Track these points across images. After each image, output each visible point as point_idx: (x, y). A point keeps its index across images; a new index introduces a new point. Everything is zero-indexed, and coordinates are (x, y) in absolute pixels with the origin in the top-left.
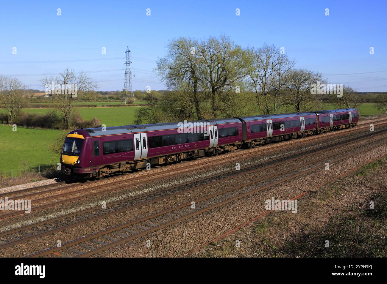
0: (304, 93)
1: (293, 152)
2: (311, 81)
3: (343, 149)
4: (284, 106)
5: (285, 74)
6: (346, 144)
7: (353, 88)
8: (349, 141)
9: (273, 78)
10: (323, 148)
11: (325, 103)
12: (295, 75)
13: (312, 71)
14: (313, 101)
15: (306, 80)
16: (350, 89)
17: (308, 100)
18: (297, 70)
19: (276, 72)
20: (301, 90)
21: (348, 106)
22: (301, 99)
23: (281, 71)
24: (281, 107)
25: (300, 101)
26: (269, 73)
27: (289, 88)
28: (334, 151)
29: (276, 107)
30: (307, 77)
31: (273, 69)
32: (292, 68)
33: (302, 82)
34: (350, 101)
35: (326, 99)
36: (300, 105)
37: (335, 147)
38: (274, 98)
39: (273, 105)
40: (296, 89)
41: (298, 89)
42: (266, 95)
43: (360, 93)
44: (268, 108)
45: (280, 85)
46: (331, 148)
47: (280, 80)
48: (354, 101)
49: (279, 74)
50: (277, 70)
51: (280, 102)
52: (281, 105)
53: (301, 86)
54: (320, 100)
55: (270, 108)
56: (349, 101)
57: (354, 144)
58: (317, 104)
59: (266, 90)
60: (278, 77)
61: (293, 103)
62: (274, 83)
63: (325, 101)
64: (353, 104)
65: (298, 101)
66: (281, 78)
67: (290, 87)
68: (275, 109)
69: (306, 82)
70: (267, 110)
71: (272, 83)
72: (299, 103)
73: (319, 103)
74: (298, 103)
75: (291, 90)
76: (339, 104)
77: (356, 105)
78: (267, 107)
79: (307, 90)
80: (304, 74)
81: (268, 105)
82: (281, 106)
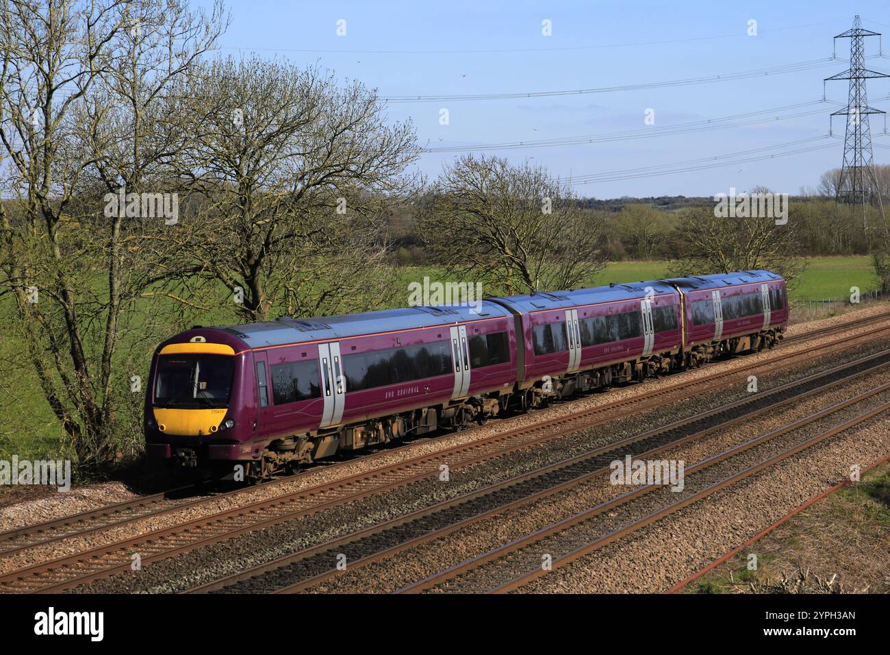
0: (283, 204)
1: (229, 566)
2: (320, 133)
3: (513, 534)
4: (165, 285)
5: (164, 92)
6: (526, 501)
7: (554, 177)
8: (542, 483)
9: (97, 117)
10: (402, 533)
11: (401, 262)
12: (227, 96)
13: (322, 76)
14: (335, 253)
15: (288, 128)
16: (537, 180)
17: (308, 246)
18: (237, 69)
19: (112, 81)
20: (264, 189)
21: (529, 282)
22: (267, 244)
23: (144, 71)
24: (148, 292)
25: (261, 255)
26: (72, 88)
27: (195, 180)
28: (462, 547)
29: (117, 293)
30: (294, 110)
31: (92, 57)
32: (208, 58)
33: (270, 138)
34: (538, 248)
35: (409, 241)
36: (261, 278)
37: (466, 521)
38: (106, 240)
39: (98, 285)
40: (232, 182)
41: (247, 186)
42: (56, 220)
43: (591, 204)
44: (71, 297)
45: (136, 160)
46: (445, 532)
47: (140, 128)
48: (559, 251)
49: (129, 90)
50: (115, 64)
51: (141, 264)
52: (150, 282)
53: (262, 163)
54: (373, 246)
55: (81, 299)
56: (532, 251)
57: (570, 503)
58: (361, 267)
59: (56, 191)
60: (123, 112)
61: (219, 266)
62: (103, 147)
63: (404, 252)
64: (558, 269)
65: (250, 254)
66: (141, 113)
67: (198, 172)
68: (112, 305)
69: (293, 138)
70: (67, 315)
71: (89, 149)
72: (253, 268)
73: (371, 266)
74: (251, 267)
75: (202, 190)
76: (481, 268)
77: (573, 272)
78: (64, 294)
79: (300, 186)
80: (276, 94)
81: (69, 281)
82: (150, 287)
